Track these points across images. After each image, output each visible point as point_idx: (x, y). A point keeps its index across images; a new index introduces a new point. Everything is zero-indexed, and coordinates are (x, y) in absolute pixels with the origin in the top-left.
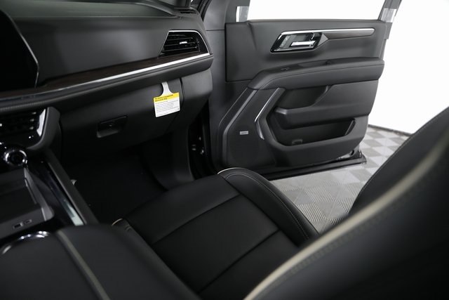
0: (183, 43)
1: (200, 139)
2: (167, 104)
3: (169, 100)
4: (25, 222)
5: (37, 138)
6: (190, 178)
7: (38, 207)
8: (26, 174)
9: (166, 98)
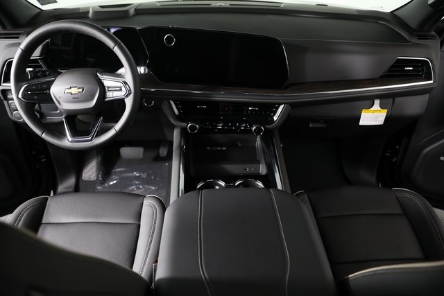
0: (408, 68)
1: (397, 147)
2: (373, 116)
3: (376, 114)
4: (250, 169)
5: (273, 121)
6: (372, 178)
7: (259, 163)
8: (258, 139)
9: (374, 112)
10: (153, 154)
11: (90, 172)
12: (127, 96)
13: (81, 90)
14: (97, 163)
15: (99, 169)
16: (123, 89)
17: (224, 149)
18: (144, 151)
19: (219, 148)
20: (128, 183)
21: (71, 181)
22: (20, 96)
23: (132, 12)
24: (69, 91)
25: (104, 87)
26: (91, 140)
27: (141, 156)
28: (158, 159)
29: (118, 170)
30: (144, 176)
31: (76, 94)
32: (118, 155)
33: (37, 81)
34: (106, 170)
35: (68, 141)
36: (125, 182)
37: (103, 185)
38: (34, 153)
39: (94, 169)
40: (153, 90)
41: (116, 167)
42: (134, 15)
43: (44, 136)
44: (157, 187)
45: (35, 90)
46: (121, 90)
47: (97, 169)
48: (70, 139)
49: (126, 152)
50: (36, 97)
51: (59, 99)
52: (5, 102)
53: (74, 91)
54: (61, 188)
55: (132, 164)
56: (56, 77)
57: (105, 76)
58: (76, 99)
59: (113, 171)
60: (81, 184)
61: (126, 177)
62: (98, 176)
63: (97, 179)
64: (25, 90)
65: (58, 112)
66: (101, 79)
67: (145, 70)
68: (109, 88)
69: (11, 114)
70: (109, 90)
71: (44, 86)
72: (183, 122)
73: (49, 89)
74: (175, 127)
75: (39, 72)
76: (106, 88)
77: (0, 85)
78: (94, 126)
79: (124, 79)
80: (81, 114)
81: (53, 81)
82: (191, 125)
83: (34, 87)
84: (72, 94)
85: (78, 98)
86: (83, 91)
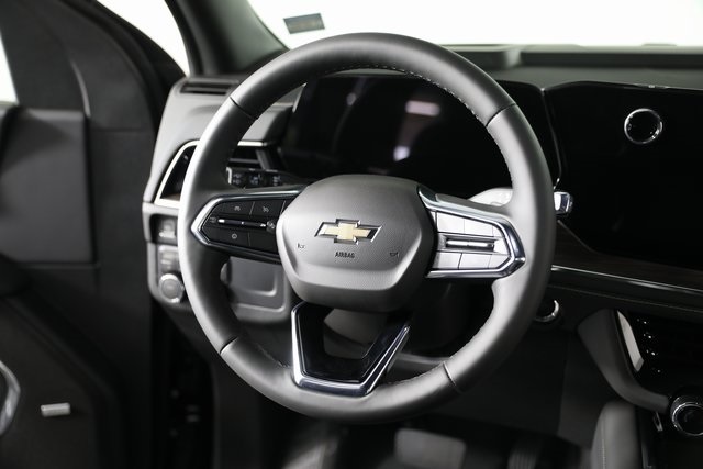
12: (508, 271)
13: (365, 233)
16: (500, 246)
18: (466, 455)
22: (195, 228)
23: (513, 58)
24: (332, 230)
25: (435, 232)
26: (362, 393)
31: (348, 242)
35: (291, 383)
42: (518, 66)
43: (229, 354)
45: (239, 217)
46: (490, 249)
48: (299, 376)
50: (234, 236)
51: (297, 252)
52: (151, 248)
53: (346, 232)
56: (301, 189)
57: (442, 203)
64: (213, 213)
65: (272, 293)
66: (428, 210)
67: (563, 203)
68: (448, 239)
69: (157, 280)
70: (448, 246)
71: (265, 209)
72: (656, 392)
73: (275, 219)
74: (614, 398)
75: (255, 174)
76: (442, 238)
77: (153, 201)
78: (377, 351)
79: (505, 219)
80: (342, 307)
81: (290, 199)
82: (686, 409)
83: (237, 208)
84: (336, 241)
85: (352, 256)
86: (370, 236)
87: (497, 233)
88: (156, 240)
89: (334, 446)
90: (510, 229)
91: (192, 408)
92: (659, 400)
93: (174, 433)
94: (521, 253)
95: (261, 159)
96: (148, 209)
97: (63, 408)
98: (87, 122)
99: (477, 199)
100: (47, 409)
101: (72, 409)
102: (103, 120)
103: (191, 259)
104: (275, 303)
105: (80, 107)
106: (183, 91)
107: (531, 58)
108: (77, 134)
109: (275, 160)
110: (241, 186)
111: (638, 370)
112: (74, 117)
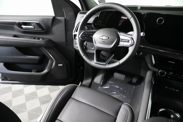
10: (129, 80)
11: (98, 79)
12: (131, 46)
13: (107, 38)
14: (102, 77)
15: (102, 79)
16: (130, 41)
17: (177, 91)
18: (125, 77)
19: (174, 90)
20: (113, 90)
21: (89, 81)
22: (80, 36)
23: (139, 8)
24: (102, 37)
25: (120, 38)
26: (105, 65)
27: (123, 79)
28: (130, 83)
29: (110, 82)
30: (122, 89)
31: (104, 39)
32: (113, 75)
33: (89, 31)
34: (105, 81)
35: (94, 63)
36: (112, 89)
37: (102, 87)
38: (79, 64)
39: (100, 79)
40: (142, 46)
41: (110, 80)
42: (140, 10)
43: (84, 57)
44: (126, 97)
45: (87, 35)
46: (129, 42)
47: (101, 79)
48: (95, 61)
49: (117, 75)
50: (86, 38)
51: (96, 41)
53: (104, 38)
54: (84, 82)
55: (117, 81)
56: (97, 30)
57: (121, 33)
58: (104, 42)
59: (108, 82)
60: (93, 84)
61: (113, 87)
62: (101, 82)
63: (100, 83)
64: (82, 34)
65: (93, 48)
66: (119, 35)
67: (143, 35)
68: (122, 40)
69: (75, 45)
70: (121, 41)
71: (91, 34)
72: (157, 69)
73: (93, 35)
74: (149, 69)
75: (90, 28)
76: (121, 39)
77: (74, 32)
78: (108, 58)
79: (132, 37)
80: (103, 51)
81: (95, 32)
82: (161, 72)
83: (87, 33)
84: (102, 39)
85: (105, 42)
86: (108, 39)
87: (130, 39)
88: (75, 39)
89: (104, 75)
90: (132, 39)
91: (81, 67)
92: (157, 70)
93: (78, 70)
94: (134, 43)
95: (92, 25)
96: (74, 34)
97: (61, 65)
98: (65, 19)
99: (128, 33)
100: (59, 65)
101: (63, 65)
102: (68, 19)
103: (79, 41)
104: (93, 50)
105: (64, 17)
106: (80, 14)
107: (143, 8)
108: (64, 21)
109: (95, 26)
110: (88, 30)
111: (154, 64)
112: (63, 18)
